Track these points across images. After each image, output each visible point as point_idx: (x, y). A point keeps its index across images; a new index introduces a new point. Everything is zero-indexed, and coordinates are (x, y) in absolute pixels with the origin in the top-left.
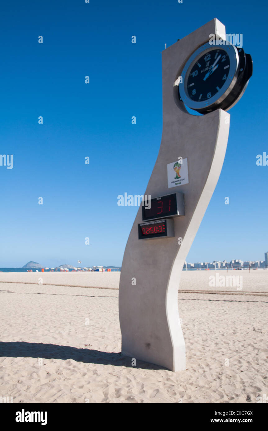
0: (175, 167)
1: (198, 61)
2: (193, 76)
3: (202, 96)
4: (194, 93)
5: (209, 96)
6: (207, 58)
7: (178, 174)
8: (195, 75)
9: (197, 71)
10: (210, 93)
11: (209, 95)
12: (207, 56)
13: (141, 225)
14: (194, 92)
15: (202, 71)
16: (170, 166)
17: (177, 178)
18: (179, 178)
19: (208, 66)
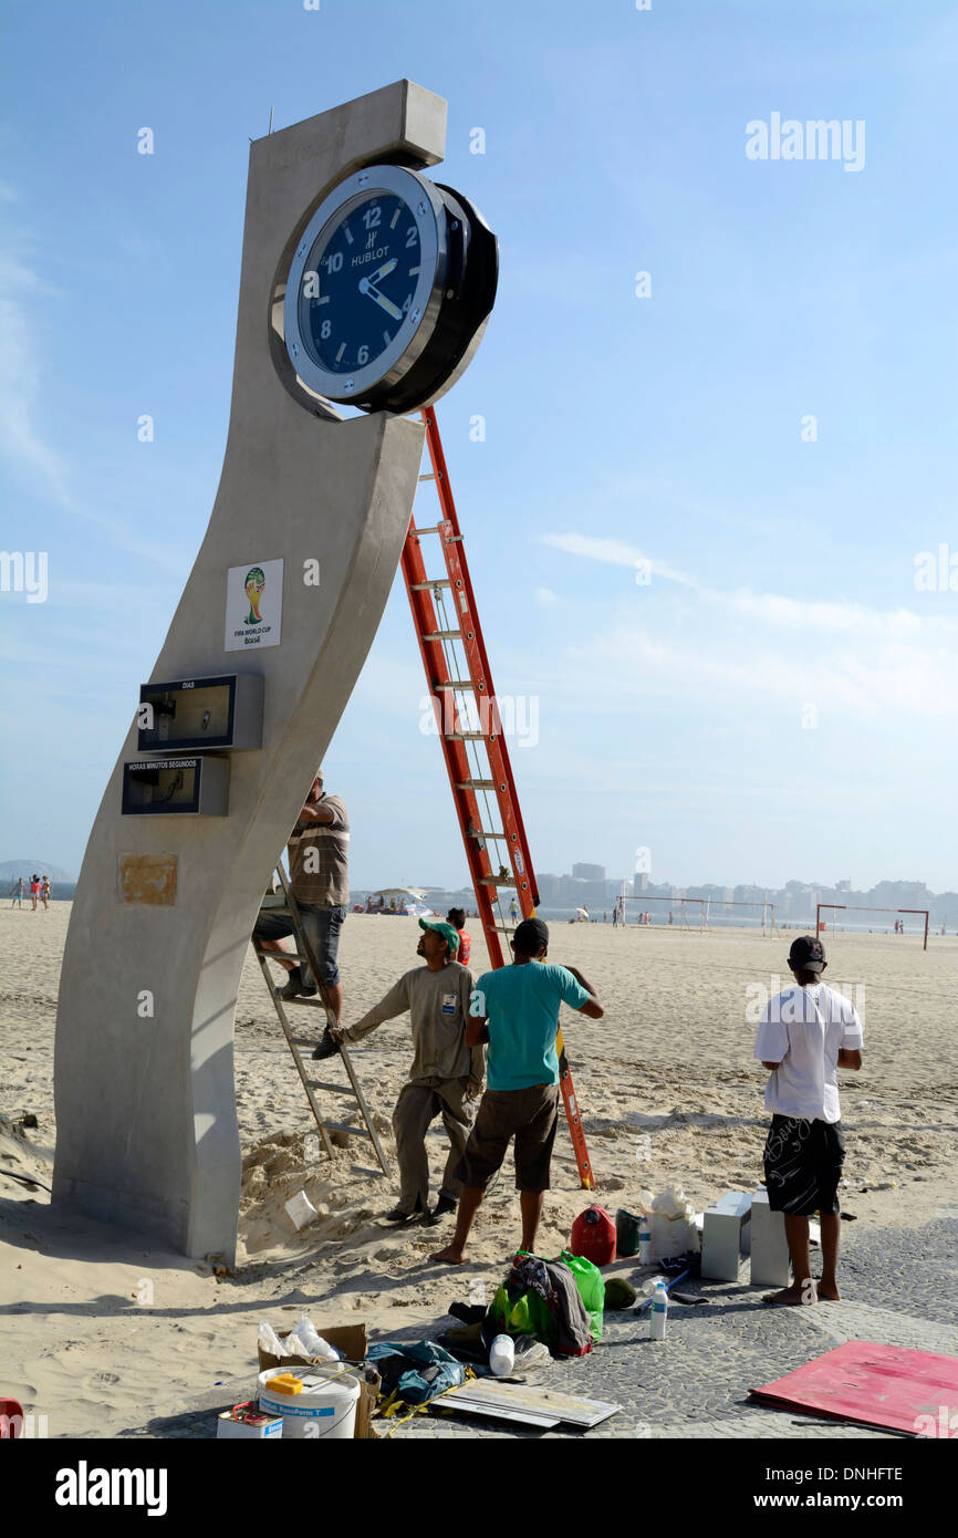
0: (250, 582)
1: (347, 219)
2: (330, 272)
3: (346, 349)
4: (326, 333)
5: (363, 357)
6: (372, 218)
7: (254, 608)
8: (336, 269)
9: (340, 255)
10: (366, 347)
11: (363, 352)
12: (371, 209)
13: (131, 767)
14: (326, 329)
15: (353, 261)
16: (237, 575)
17: (252, 620)
18: (259, 621)
19: (371, 250)
